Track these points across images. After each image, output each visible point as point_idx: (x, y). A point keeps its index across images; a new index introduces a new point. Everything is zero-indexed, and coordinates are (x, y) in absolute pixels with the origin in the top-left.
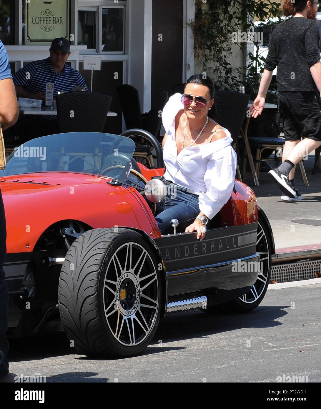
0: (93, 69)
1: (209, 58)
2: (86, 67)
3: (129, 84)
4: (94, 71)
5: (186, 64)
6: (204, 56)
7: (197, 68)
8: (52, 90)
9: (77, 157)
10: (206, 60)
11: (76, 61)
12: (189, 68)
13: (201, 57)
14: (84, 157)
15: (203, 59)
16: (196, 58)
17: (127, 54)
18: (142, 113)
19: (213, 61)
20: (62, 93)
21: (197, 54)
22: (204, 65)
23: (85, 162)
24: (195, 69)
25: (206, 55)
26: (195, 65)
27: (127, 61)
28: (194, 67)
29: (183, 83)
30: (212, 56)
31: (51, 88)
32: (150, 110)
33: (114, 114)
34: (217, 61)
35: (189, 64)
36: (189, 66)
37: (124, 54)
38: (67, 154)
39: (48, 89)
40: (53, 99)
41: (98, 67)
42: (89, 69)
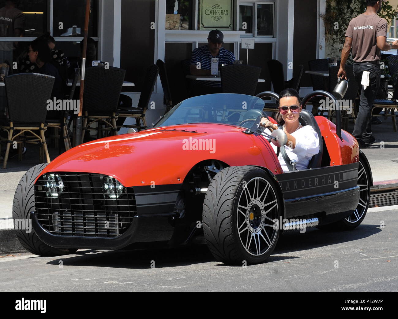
0: (248, 48)
1: (336, 41)
2: (243, 47)
3: (277, 60)
4: (248, 49)
5: (319, 46)
6: (332, 40)
7: (327, 48)
8: (217, 63)
9: (235, 112)
10: (334, 43)
11: (237, 42)
12: (321, 48)
13: (330, 40)
14: (241, 112)
15: (331, 42)
16: (327, 41)
17: (276, 37)
18: (285, 81)
19: (339, 43)
20: (225, 65)
21: (327, 38)
22: (332, 46)
23: (241, 115)
24: (326, 49)
25: (334, 39)
26: (326, 46)
27: (275, 42)
28: (324, 48)
29: (317, 59)
30: (338, 40)
31: (215, 62)
32: (292, 78)
33: (263, 81)
34: (342, 43)
35: (321, 45)
36: (321, 47)
37: (273, 37)
38: (227, 110)
39: (214, 62)
40: (218, 70)
41: (252, 47)
42: (245, 48)
